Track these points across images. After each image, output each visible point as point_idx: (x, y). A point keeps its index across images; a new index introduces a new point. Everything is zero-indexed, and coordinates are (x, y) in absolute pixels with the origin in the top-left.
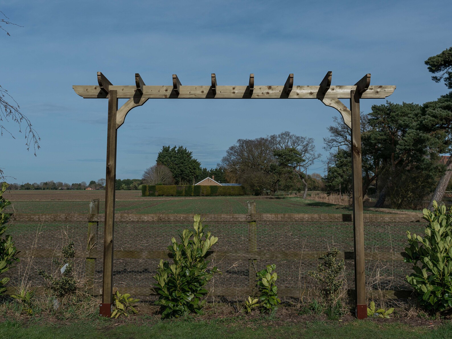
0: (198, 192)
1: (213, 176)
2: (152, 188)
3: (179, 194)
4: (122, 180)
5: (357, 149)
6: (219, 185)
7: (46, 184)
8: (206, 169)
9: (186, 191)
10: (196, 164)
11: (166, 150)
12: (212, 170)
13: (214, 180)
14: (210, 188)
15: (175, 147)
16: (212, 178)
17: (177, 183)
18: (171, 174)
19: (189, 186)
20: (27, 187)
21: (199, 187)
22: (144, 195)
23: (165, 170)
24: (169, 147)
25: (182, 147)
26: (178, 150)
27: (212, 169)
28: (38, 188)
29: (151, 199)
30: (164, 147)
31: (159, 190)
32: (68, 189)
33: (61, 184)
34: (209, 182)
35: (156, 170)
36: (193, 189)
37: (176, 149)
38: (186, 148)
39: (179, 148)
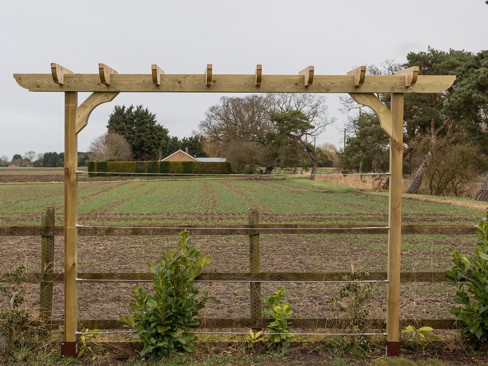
0: (166, 170)
1: (187, 149)
2: (102, 166)
3: (140, 172)
4: (58, 153)
5: (397, 145)
6: (192, 161)
9: (149, 170)
10: (161, 132)
11: (119, 111)
13: (189, 153)
14: (182, 164)
15: (132, 108)
16: (185, 151)
17: (136, 158)
18: (127, 146)
19: (154, 162)
21: (167, 163)
23: (120, 140)
24: (124, 107)
25: (141, 107)
26: (136, 112)
27: (185, 137)
29: (101, 180)
30: (116, 107)
31: (112, 169)
34: (182, 156)
35: (108, 140)
36: (159, 167)
37: (133, 110)
38: (147, 109)
39: (138, 108)
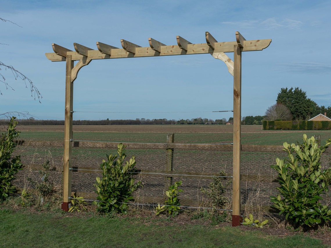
0: (310, 126)
1: (325, 113)
2: (272, 123)
3: (294, 128)
4: (254, 116)
6: (329, 120)
7: (196, 120)
8: (324, 107)
9: (300, 126)
10: (310, 103)
11: (284, 91)
12: (330, 107)
13: (326, 116)
14: (321, 123)
15: (292, 89)
16: (324, 115)
17: (294, 119)
18: (288, 112)
19: (303, 121)
20: (182, 122)
21: (312, 122)
22: (265, 129)
23: (284, 108)
24: (287, 89)
25: (298, 88)
26: (295, 91)
28: (190, 123)
29: (270, 132)
30: (282, 89)
31: (277, 125)
32: (212, 124)
33: (207, 120)
34: (322, 118)
35: (276, 108)
36: (306, 124)
37: (293, 91)
38: (301, 89)
39: (296, 89)
